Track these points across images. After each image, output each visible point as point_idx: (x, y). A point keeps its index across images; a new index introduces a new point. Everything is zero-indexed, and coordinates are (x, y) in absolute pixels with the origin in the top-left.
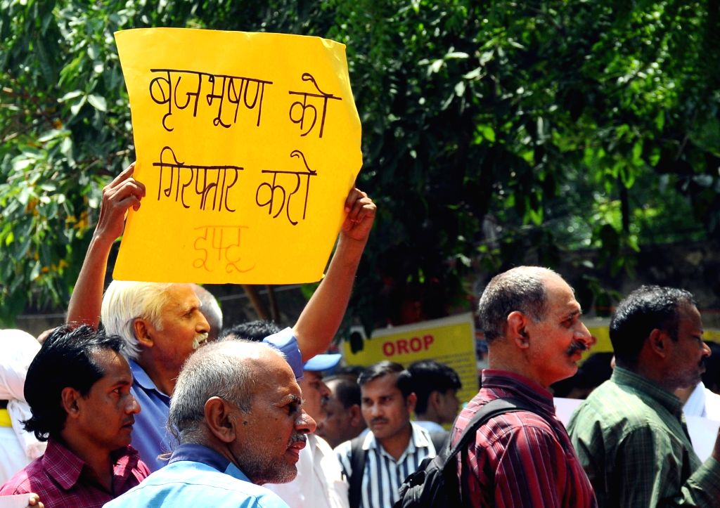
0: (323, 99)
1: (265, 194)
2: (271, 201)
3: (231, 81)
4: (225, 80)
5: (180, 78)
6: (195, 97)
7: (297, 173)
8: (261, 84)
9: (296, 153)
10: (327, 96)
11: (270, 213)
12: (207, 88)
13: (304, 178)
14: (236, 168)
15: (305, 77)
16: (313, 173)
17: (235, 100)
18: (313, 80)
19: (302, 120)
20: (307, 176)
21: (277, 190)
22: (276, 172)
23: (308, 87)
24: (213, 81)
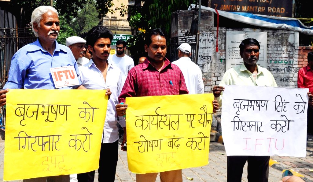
0: (92, 109)
1: (73, 143)
2: (76, 145)
3: (52, 106)
4: (49, 106)
5: (29, 107)
6: (36, 113)
7: (85, 135)
8: (66, 106)
9: (83, 128)
10: (93, 109)
11: (76, 149)
12: (41, 109)
13: (88, 136)
14: (58, 135)
15: (84, 103)
16: (91, 134)
17: (55, 112)
18: (88, 104)
19: (85, 117)
20: (89, 135)
21: (78, 141)
22: (76, 135)
23: (86, 106)
24: (44, 107)
